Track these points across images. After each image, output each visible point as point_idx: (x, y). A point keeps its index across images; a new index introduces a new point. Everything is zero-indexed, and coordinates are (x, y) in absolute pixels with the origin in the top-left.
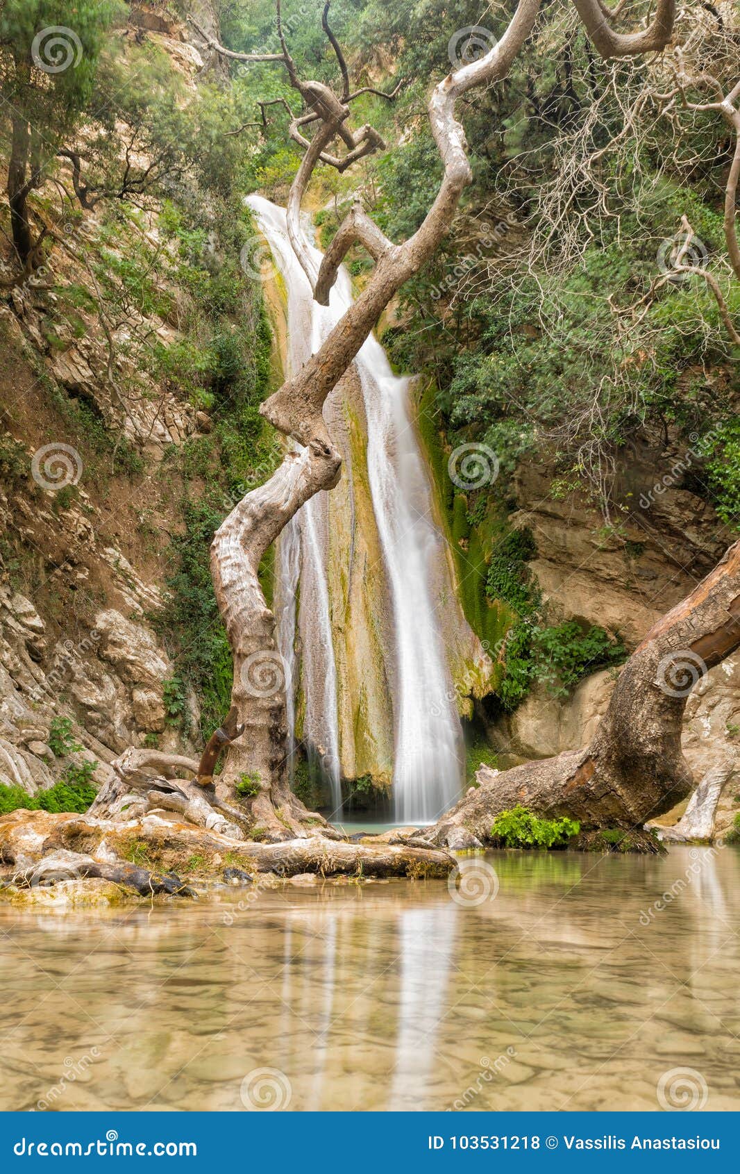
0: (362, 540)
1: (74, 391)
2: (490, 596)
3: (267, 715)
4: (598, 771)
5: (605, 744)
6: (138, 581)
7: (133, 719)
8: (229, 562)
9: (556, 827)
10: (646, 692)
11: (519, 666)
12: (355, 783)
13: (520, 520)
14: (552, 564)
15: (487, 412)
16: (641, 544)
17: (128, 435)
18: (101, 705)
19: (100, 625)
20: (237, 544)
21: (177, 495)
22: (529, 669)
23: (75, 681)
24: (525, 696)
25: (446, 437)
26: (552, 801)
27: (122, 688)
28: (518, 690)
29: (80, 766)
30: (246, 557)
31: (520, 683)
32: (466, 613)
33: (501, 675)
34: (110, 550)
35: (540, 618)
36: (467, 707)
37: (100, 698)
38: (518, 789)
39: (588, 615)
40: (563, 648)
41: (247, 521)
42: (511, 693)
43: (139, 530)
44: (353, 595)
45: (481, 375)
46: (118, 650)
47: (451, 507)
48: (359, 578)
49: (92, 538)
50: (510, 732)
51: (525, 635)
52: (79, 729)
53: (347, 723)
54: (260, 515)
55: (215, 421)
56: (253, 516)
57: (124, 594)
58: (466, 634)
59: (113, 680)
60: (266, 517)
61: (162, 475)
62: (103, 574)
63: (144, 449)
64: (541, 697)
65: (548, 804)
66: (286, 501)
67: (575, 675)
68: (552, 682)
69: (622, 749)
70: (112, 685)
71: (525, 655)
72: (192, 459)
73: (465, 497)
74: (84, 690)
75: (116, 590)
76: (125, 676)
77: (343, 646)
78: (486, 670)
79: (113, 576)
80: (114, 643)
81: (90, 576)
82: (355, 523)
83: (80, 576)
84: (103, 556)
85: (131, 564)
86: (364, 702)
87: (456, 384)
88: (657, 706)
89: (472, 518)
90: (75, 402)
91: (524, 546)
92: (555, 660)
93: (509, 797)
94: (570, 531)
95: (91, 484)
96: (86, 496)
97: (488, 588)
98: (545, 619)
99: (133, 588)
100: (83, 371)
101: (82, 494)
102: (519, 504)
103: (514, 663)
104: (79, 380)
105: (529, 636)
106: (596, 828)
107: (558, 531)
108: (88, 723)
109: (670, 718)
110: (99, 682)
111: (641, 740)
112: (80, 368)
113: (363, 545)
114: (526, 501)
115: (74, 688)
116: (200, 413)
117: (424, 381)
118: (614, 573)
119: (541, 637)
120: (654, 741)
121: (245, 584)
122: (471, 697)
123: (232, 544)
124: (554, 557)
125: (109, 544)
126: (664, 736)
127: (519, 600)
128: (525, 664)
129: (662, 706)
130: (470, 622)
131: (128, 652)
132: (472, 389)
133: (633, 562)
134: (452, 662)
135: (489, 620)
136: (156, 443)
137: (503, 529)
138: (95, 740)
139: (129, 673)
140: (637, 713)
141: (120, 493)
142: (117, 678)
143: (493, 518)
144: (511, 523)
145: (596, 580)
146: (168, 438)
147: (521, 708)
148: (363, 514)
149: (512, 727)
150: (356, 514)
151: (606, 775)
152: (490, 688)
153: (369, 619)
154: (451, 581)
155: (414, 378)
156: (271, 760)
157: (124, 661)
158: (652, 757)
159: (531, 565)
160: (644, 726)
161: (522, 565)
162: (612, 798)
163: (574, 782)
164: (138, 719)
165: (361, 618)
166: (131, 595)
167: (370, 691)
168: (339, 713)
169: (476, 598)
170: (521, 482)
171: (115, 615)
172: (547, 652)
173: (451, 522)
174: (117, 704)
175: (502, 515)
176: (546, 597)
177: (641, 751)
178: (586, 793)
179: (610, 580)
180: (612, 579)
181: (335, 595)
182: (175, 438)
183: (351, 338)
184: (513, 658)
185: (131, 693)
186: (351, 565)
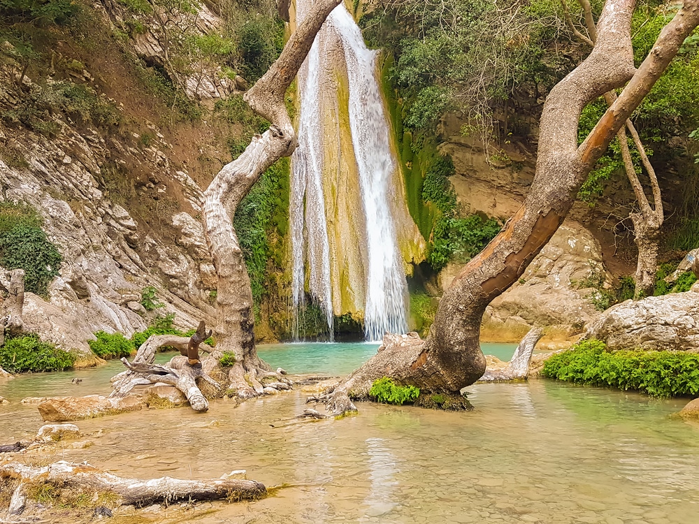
0: (345, 163)
1: (149, 62)
2: (425, 199)
3: (239, 314)
4: (428, 359)
5: (432, 343)
6: (200, 193)
7: (201, 282)
8: (212, 214)
9: (406, 391)
10: (455, 312)
11: (443, 244)
12: (341, 318)
13: (444, 149)
14: (464, 177)
15: (421, 79)
16: (522, 162)
17: (189, 93)
18: (179, 274)
19: (176, 223)
20: (217, 201)
21: (225, 134)
22: (448, 245)
23: (161, 260)
24: (446, 262)
25: (399, 92)
26: (404, 375)
27: (193, 263)
28: (441, 258)
29: (164, 316)
30: (224, 210)
31: (442, 254)
32: (409, 210)
33: (431, 249)
34: (180, 173)
35: (455, 213)
36: (410, 270)
37: (178, 270)
38: (386, 366)
39: (485, 211)
40: (469, 232)
41: (224, 186)
42: (437, 260)
43: (199, 159)
44: (339, 199)
45: (416, 53)
46: (189, 239)
47: (401, 140)
48: (343, 188)
49: (167, 165)
50: (436, 284)
51: (446, 224)
52: (164, 291)
53: (336, 281)
54: (233, 181)
55: (249, 82)
56: (228, 182)
57: (191, 202)
58: (410, 223)
59: (186, 258)
60: (237, 182)
61: (214, 121)
62: (177, 189)
63: (201, 102)
64: (456, 262)
65: (401, 377)
66: (251, 171)
67: (476, 248)
68: (462, 253)
69: (441, 348)
70: (186, 262)
71: (446, 236)
72: (234, 109)
73: (410, 133)
74: (167, 265)
75: (185, 199)
76: (194, 255)
77: (333, 233)
78: (422, 246)
79: (183, 190)
80: (185, 234)
81: (167, 191)
82: (341, 151)
83: (160, 191)
84: (176, 177)
85: (195, 181)
86: (346, 267)
87: (403, 58)
88: (461, 321)
89: (414, 148)
90: (151, 69)
91: (446, 167)
92: (464, 239)
93: (381, 370)
94: (476, 155)
95: (164, 128)
96: (161, 136)
97: (424, 194)
98: (458, 213)
99: (197, 198)
100: (155, 48)
101: (159, 134)
102: (444, 138)
103: (439, 242)
104: (153, 55)
105: (448, 225)
106: (430, 392)
107: (468, 156)
108: (170, 287)
109: (470, 328)
110: (177, 260)
111: (452, 343)
112: (153, 45)
113: (345, 167)
114: (448, 136)
115: (160, 264)
116: (238, 76)
117: (385, 53)
118: (503, 183)
119: (455, 225)
120: (460, 343)
121: (223, 229)
122: (413, 263)
123: (215, 202)
124: (465, 173)
125: (180, 169)
126: (466, 340)
127: (442, 201)
128: (446, 242)
129: (465, 321)
130: (412, 216)
131: (195, 240)
132: (412, 62)
133: (515, 175)
134: (401, 241)
135: (424, 214)
136: (210, 98)
137: (433, 155)
138: (175, 297)
139: (197, 253)
140: (449, 326)
141: (185, 132)
142: (188, 257)
143: (428, 148)
144: (439, 150)
145: (492, 187)
146: (217, 94)
147: (444, 269)
148: (346, 146)
149: (438, 281)
150: (341, 146)
151: (433, 362)
152: (424, 258)
153: (349, 215)
154: (401, 189)
155: (378, 51)
156: (243, 342)
157: (193, 245)
158: (458, 353)
159: (450, 179)
160: (453, 334)
161: (445, 178)
162: (437, 376)
163: (416, 364)
164: (204, 282)
165: (345, 215)
166: (196, 202)
167: (350, 261)
168: (331, 275)
169: (416, 200)
170: (445, 123)
171: (185, 216)
172: (459, 234)
173: (401, 151)
174: (190, 273)
175: (433, 146)
176: (459, 199)
177: (452, 349)
178: (422, 372)
179: (500, 187)
180: (502, 186)
181: (328, 200)
182: (221, 94)
183: (299, 50)
184: (438, 239)
185: (199, 266)
186: (338, 180)
